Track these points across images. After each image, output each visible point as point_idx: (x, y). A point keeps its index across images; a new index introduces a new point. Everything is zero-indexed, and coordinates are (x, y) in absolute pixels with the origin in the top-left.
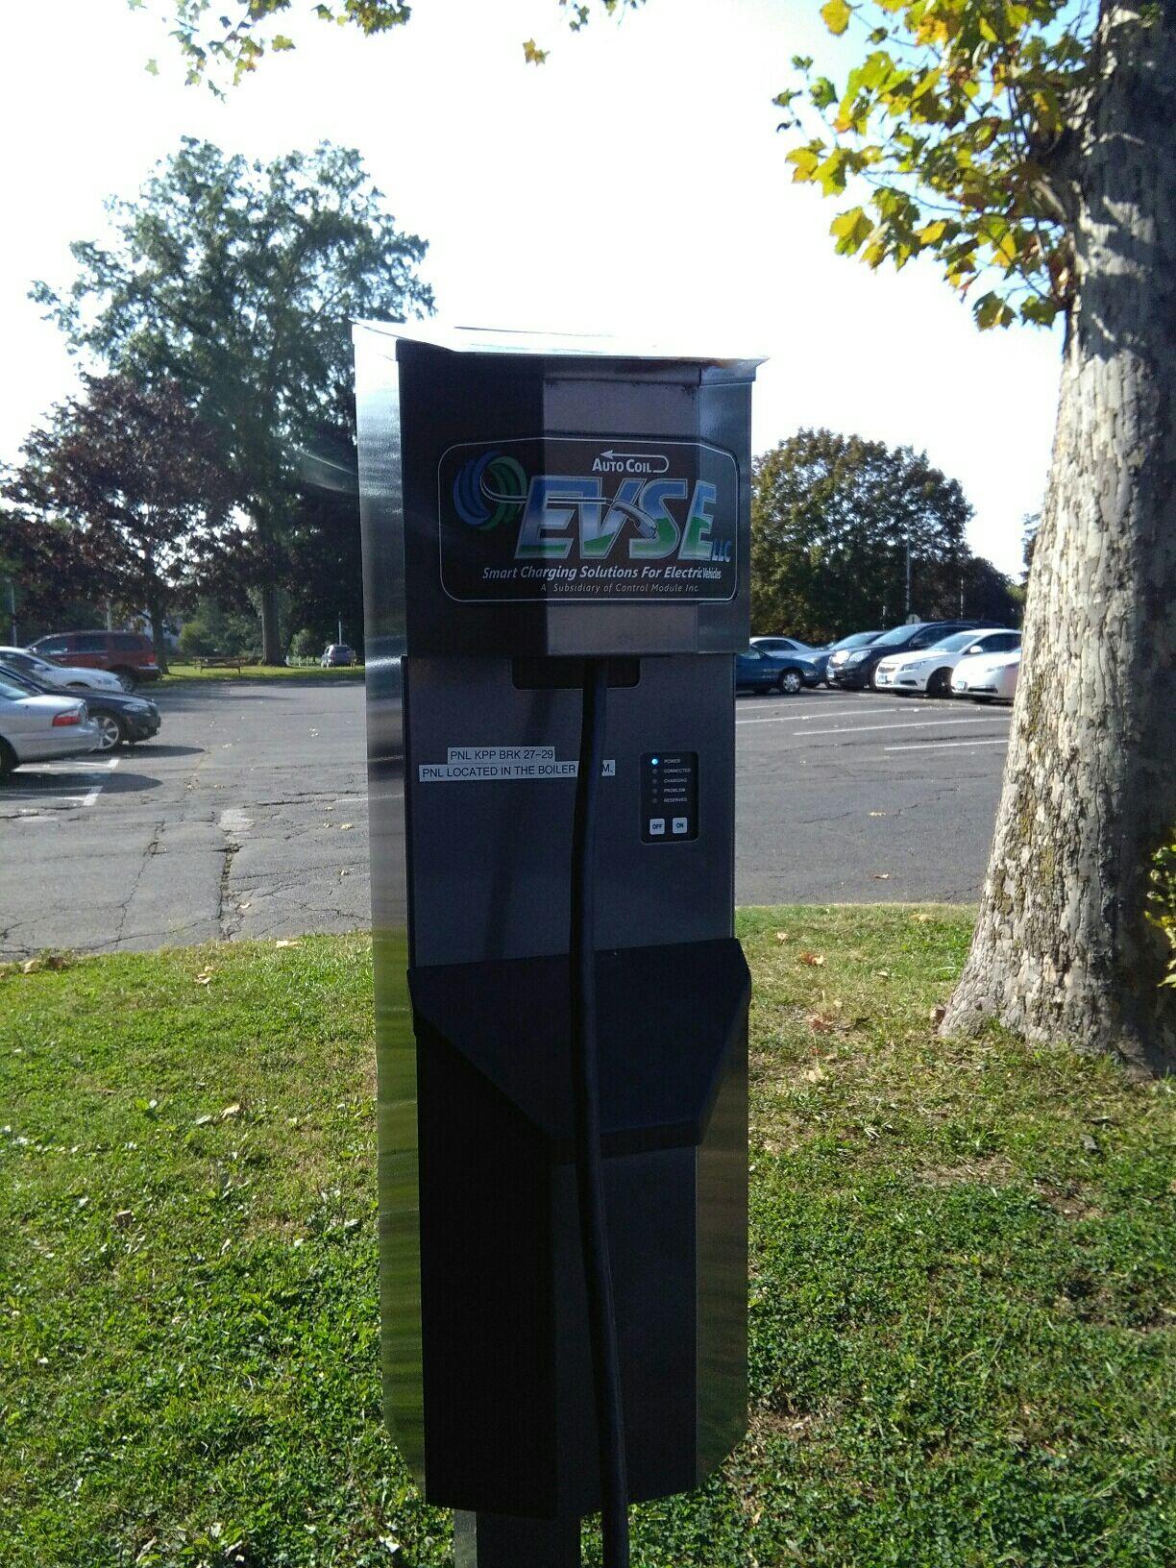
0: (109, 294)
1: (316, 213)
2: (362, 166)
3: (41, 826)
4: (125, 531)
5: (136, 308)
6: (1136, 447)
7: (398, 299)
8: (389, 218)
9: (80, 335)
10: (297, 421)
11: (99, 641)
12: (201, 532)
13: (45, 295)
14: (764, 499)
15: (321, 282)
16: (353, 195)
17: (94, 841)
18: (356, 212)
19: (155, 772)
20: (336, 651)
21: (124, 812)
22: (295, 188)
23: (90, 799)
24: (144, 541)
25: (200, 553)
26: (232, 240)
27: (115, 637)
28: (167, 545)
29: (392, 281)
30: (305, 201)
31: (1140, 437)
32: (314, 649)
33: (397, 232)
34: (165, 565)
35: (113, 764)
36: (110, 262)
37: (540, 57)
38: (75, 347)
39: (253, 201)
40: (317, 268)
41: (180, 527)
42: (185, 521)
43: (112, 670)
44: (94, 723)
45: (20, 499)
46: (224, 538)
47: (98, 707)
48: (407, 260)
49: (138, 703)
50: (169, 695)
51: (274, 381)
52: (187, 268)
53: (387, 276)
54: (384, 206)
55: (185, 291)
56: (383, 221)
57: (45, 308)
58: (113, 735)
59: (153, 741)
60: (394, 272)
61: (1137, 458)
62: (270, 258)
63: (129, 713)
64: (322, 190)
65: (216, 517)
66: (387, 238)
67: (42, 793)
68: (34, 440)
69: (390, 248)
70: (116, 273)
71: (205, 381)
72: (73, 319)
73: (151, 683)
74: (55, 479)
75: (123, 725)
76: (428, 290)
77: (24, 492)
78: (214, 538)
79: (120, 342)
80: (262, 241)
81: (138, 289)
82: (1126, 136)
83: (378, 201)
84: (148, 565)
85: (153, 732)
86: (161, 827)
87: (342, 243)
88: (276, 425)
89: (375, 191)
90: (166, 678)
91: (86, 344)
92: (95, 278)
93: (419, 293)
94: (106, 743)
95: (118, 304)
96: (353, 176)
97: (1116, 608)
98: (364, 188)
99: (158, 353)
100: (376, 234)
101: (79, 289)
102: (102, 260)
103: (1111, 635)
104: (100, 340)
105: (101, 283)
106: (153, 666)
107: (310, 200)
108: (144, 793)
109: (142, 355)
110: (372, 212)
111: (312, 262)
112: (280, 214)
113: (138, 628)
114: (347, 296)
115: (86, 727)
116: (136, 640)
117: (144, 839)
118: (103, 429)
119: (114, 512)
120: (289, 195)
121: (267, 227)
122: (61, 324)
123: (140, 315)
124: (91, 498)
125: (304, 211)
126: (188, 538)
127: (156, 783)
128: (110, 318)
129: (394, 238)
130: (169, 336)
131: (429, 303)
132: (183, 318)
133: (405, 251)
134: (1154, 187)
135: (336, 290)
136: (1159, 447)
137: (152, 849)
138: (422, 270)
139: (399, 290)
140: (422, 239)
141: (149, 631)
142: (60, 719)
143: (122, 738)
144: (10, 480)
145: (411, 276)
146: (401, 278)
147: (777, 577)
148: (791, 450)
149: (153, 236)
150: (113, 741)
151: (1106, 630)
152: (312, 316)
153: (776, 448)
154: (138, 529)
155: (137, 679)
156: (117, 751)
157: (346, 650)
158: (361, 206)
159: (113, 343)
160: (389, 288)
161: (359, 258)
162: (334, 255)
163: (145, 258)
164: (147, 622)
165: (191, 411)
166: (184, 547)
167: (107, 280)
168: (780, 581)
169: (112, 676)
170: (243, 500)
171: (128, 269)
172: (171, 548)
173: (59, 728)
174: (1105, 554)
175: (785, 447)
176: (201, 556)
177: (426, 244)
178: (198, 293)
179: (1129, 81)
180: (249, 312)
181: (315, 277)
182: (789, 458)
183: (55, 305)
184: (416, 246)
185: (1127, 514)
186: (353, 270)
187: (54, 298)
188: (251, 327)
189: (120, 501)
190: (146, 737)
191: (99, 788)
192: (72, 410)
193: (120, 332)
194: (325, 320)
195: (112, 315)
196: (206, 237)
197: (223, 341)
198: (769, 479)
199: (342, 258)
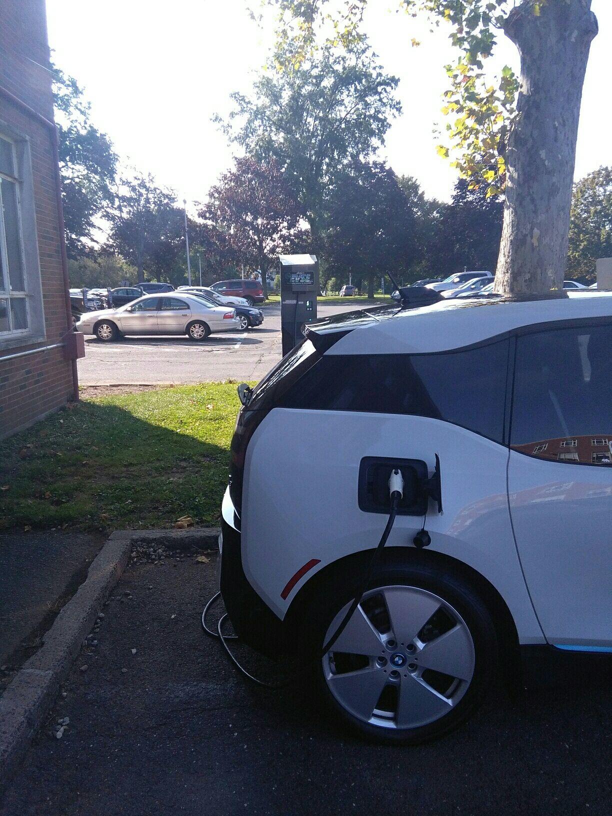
0: (247, 116)
1: (344, 68)
2: (368, 41)
3: (221, 354)
4: (251, 232)
5: (257, 123)
6: (511, 235)
7: (383, 109)
8: (381, 67)
9: (233, 137)
10: (332, 174)
11: (239, 284)
12: (284, 232)
13: (217, 119)
14: (576, 206)
15: (346, 102)
16: (363, 57)
17: (239, 359)
18: (364, 66)
19: (261, 338)
20: (347, 288)
21: (250, 351)
22: (334, 56)
23: (237, 346)
24: (259, 237)
25: (284, 242)
26: (303, 86)
27: (246, 283)
28: (269, 238)
29: (380, 100)
30: (339, 63)
31: (512, 232)
32: (336, 288)
33: (384, 75)
34: (268, 248)
35: (245, 335)
36: (247, 100)
37: (418, 44)
38: (230, 143)
39: (314, 64)
40: (344, 96)
41: (275, 229)
42: (278, 227)
43: (243, 297)
44: (238, 318)
45: (206, 218)
46: (295, 235)
47: (240, 312)
48: (388, 89)
49: (255, 311)
50: (269, 309)
51: (321, 154)
52: (282, 100)
53: (378, 98)
54: (378, 62)
55: (280, 112)
56: (377, 69)
57: (217, 125)
58: (245, 324)
59: (260, 327)
60: (382, 96)
61: (512, 238)
62: (322, 94)
63: (252, 315)
64: (348, 55)
65: (291, 225)
66: (379, 78)
67: (220, 344)
68: (212, 191)
69: (380, 84)
70: (249, 105)
71: (289, 157)
72: (229, 129)
73: (261, 304)
74: (221, 208)
75: (249, 319)
76: (399, 103)
77: (208, 215)
78: (290, 235)
79: (251, 140)
80: (318, 85)
81: (259, 113)
82: (514, 149)
83: (375, 59)
84: (261, 248)
85: (261, 323)
86: (262, 355)
87: (356, 83)
88: (321, 176)
89: (374, 54)
90: (267, 301)
91: (235, 141)
92: (240, 109)
93: (394, 106)
94: (242, 327)
95: (250, 122)
96: (363, 47)
97: (506, 279)
98: (369, 53)
99: (268, 145)
100: (374, 76)
101: (232, 115)
102: (243, 100)
103: (505, 285)
104: (242, 139)
105: (243, 111)
106: (261, 296)
107: (342, 62)
108: (257, 345)
109: (261, 147)
110: (373, 65)
111: (342, 93)
112: (327, 68)
113: (255, 278)
114: (358, 109)
115: (235, 319)
116: (254, 284)
117: (256, 359)
118: (242, 183)
119: (246, 223)
120: (331, 60)
121: (320, 78)
122: (224, 132)
123: (260, 126)
124: (237, 218)
125: (339, 68)
126: (279, 235)
127: (262, 342)
128: (246, 128)
129: (383, 78)
130: (272, 134)
131: (399, 110)
132: (280, 126)
133: (388, 84)
134: (518, 164)
135: (353, 106)
136: (517, 235)
137: (259, 362)
138: (396, 93)
139: (384, 105)
140: (397, 78)
141: (260, 279)
142: (226, 316)
143: (248, 326)
144: (202, 209)
145: (390, 97)
146: (385, 98)
147: (581, 247)
148: (594, 178)
149: (267, 85)
150: (245, 326)
151: (504, 284)
152: (341, 120)
153: (586, 177)
154: (257, 231)
155: (255, 302)
156: (247, 330)
157: (352, 288)
158: (366, 62)
159: (247, 140)
160: (379, 103)
161: (365, 90)
162: (352, 89)
163: (263, 97)
164: (260, 275)
165: (282, 173)
166: (277, 239)
167: (245, 109)
168: (582, 250)
169: (245, 300)
170: (305, 214)
171: (254, 104)
172: (271, 240)
173: (226, 319)
174: (505, 263)
175: (591, 176)
176: (284, 243)
177: (399, 80)
178: (287, 114)
179: (515, 134)
180: (310, 120)
181: (343, 100)
182: (592, 182)
183: (221, 123)
184: (394, 81)
185: (509, 253)
186: (361, 97)
187: (221, 120)
188: (311, 128)
189: (249, 218)
190: (258, 325)
191: (240, 343)
192: (229, 175)
193: (250, 135)
194: (347, 122)
195: (247, 127)
196: (292, 85)
197: (298, 136)
198: (580, 195)
199: (356, 90)
